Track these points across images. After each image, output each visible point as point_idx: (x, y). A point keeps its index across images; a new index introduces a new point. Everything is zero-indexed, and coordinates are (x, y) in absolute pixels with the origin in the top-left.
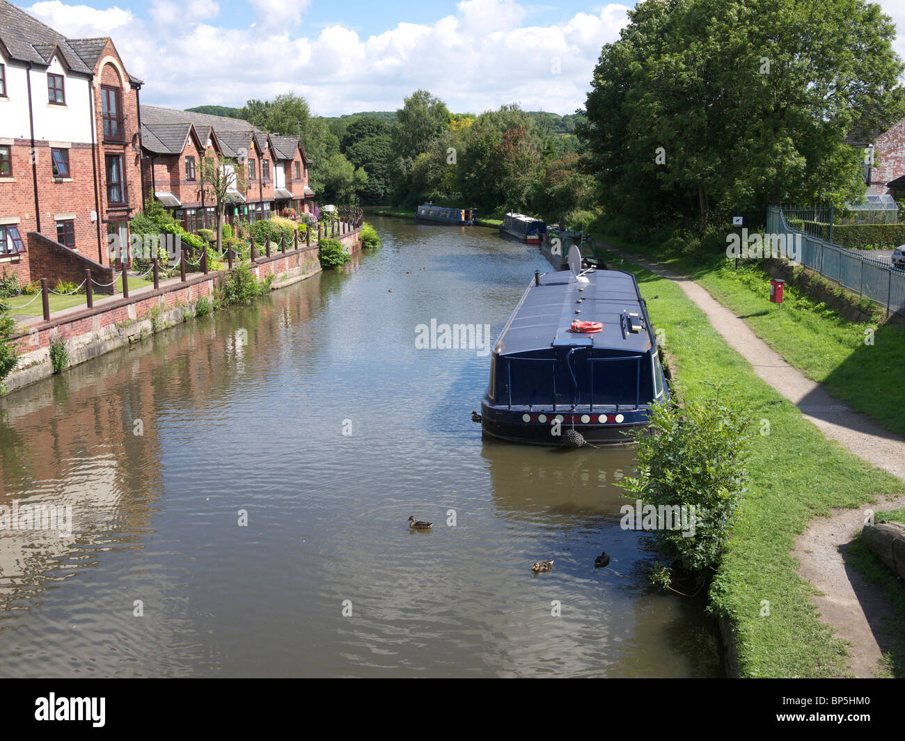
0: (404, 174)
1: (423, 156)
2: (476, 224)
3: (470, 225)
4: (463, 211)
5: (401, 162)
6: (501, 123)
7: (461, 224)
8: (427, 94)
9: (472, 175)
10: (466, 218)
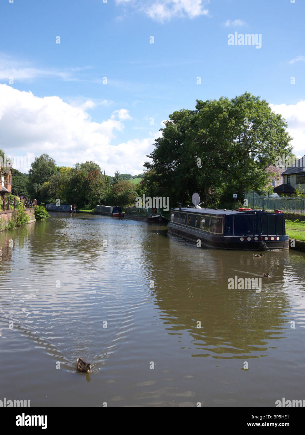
0: (36, 191)
1: (46, 183)
2: (78, 212)
3: (75, 212)
4: (72, 206)
5: (35, 186)
6: (88, 168)
7: (70, 212)
8: (47, 156)
9: (75, 190)
10: (73, 209)
